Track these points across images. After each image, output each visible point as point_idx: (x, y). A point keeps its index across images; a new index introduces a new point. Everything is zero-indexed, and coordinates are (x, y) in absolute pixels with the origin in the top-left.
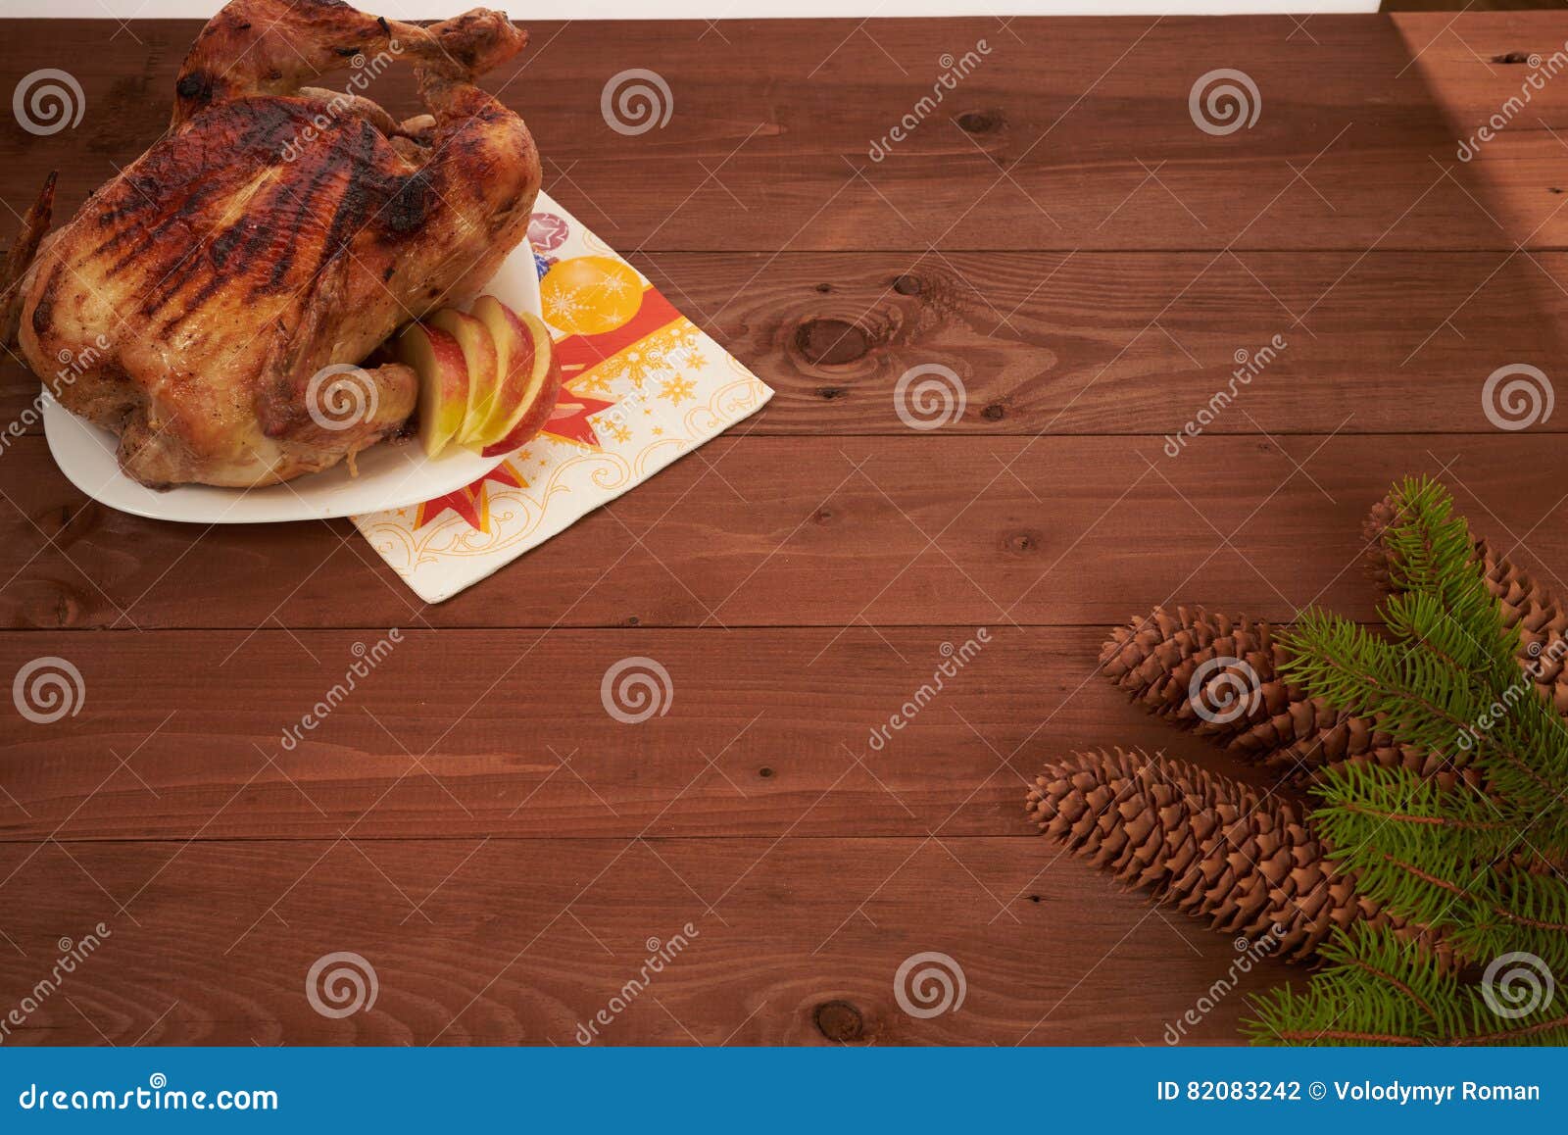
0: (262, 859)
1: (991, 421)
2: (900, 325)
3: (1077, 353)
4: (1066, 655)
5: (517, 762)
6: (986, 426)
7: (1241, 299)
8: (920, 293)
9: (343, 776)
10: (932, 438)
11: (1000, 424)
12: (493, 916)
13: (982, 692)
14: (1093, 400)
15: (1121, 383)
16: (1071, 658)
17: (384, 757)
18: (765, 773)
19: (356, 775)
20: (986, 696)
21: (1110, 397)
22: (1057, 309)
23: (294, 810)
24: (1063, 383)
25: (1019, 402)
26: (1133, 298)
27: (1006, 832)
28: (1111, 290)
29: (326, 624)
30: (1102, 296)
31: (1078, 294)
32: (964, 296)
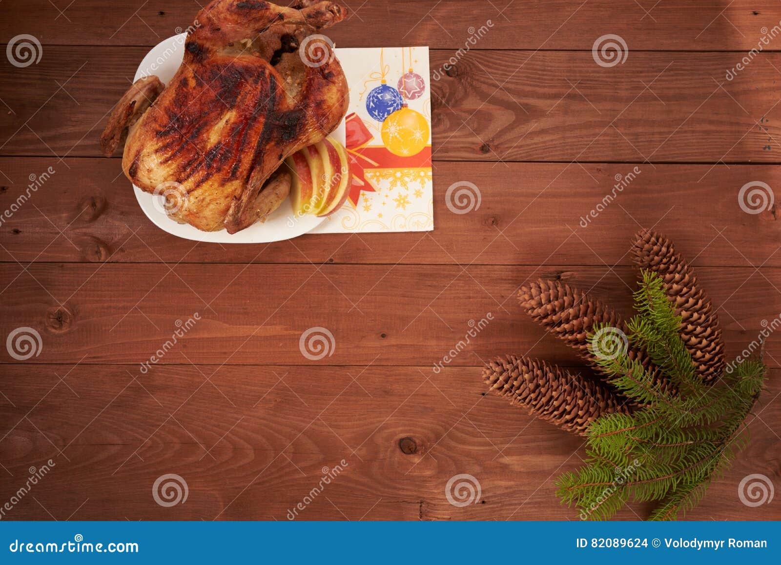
0: (191, 373)
1: (484, 153)
2: (447, 94)
3: (524, 113)
4: (505, 280)
5: (286, 329)
6: (481, 156)
7: (602, 81)
8: (457, 75)
9: (219, 335)
10: (457, 163)
11: (487, 155)
12: (280, 400)
13: (470, 298)
14: (529, 141)
15: (543, 132)
16: (507, 281)
17: (235, 327)
18: (383, 336)
19: (224, 335)
20: (471, 300)
21: (537, 140)
22: (518, 87)
23: (201, 351)
24: (517, 131)
25: (496, 143)
26: (552, 80)
27: (475, 365)
28: (543, 75)
29: (206, 261)
30: (539, 79)
31: (528, 77)
32: (477, 78)
